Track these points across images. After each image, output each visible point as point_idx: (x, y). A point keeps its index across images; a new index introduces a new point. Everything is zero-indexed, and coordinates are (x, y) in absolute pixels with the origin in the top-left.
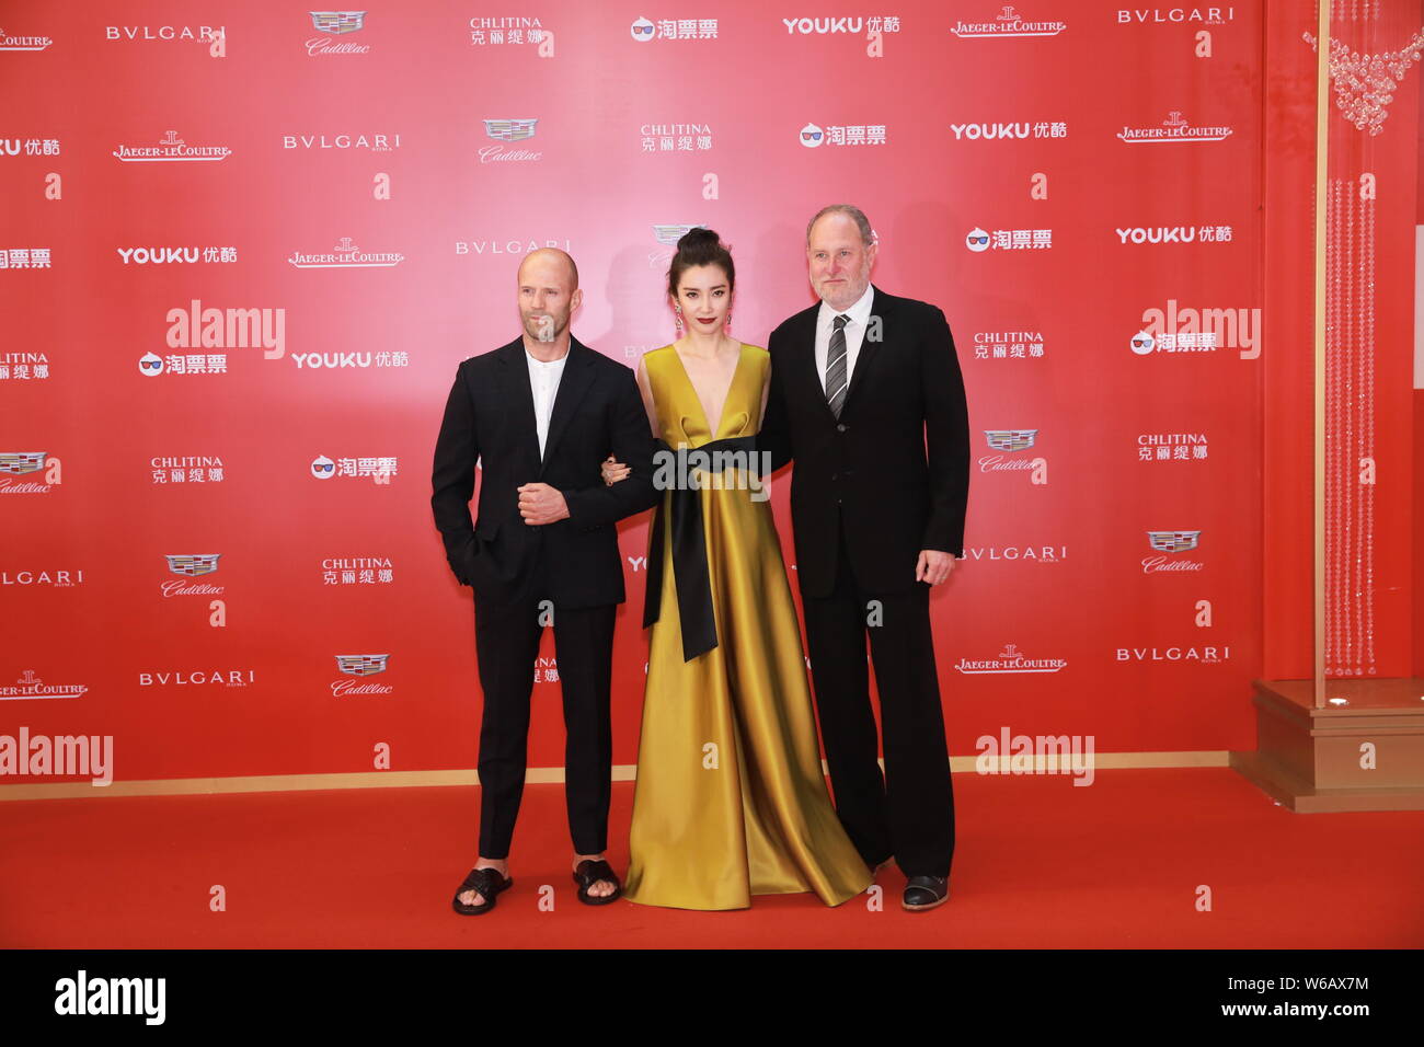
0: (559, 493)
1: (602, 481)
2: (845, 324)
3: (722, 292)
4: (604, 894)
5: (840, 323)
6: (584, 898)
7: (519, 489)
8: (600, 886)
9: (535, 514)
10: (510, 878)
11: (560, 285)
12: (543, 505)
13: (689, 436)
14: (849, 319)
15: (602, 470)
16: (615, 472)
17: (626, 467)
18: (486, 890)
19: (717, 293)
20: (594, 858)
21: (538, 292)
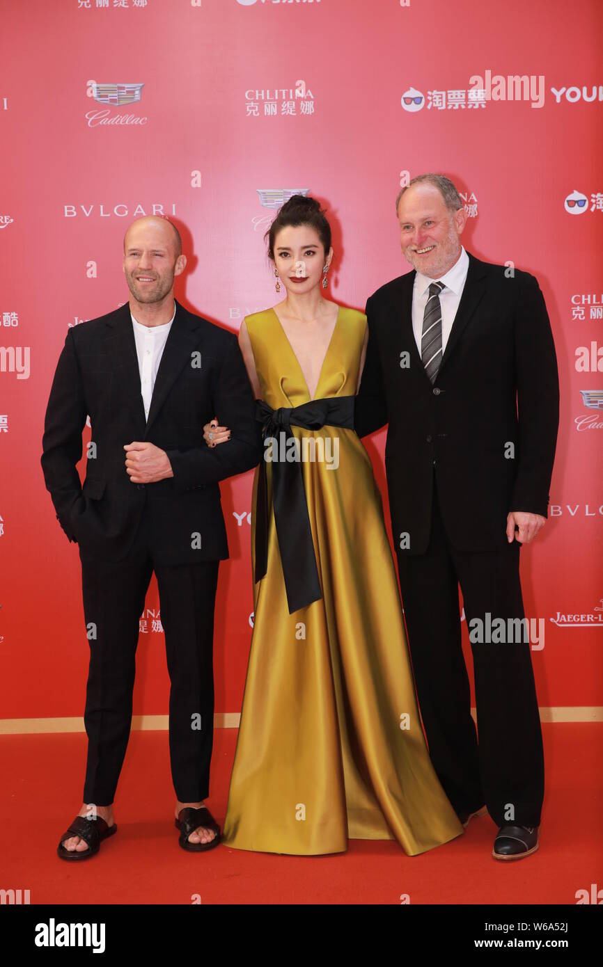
0: (162, 453)
1: (204, 442)
2: (440, 291)
3: (314, 253)
4: (204, 841)
5: (435, 289)
6: (185, 845)
7: (126, 447)
8: (200, 833)
9: (138, 473)
10: (115, 824)
11: (167, 247)
12: (146, 464)
13: (287, 396)
14: (444, 286)
15: (203, 432)
16: (217, 434)
17: (227, 430)
18: (90, 836)
19: (308, 253)
20: (195, 806)
21: (144, 254)
